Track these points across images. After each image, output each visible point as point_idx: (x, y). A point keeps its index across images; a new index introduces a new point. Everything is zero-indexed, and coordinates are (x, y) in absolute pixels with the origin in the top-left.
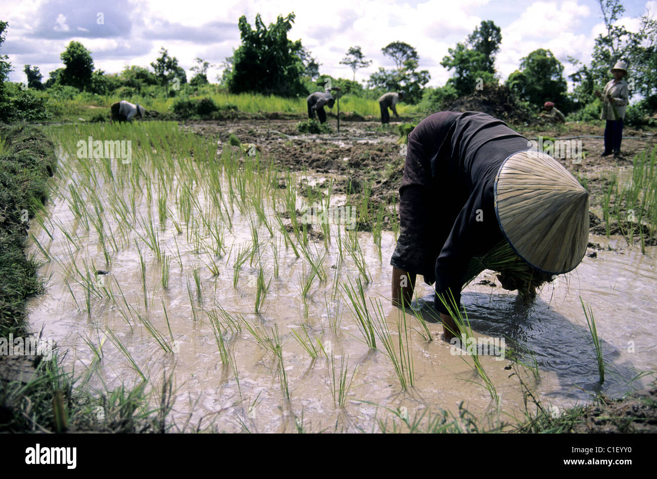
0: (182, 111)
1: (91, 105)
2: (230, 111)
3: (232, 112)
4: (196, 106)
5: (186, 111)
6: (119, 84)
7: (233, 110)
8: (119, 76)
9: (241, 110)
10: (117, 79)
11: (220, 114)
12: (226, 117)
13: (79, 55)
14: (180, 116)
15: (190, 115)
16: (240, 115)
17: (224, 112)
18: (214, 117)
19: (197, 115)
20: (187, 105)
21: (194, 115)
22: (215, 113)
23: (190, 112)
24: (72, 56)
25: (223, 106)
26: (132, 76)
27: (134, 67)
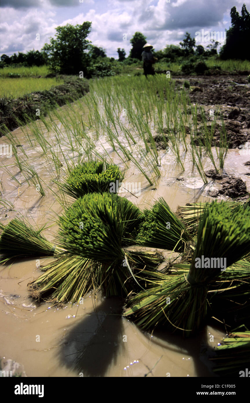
0: (186, 70)
1: (138, 67)
2: (216, 70)
3: (217, 71)
4: (195, 67)
5: (188, 70)
6: (162, 56)
7: (217, 69)
8: (163, 51)
9: (223, 69)
10: (161, 53)
11: (209, 71)
12: (213, 73)
13: (139, 40)
14: (185, 73)
15: (191, 72)
16: (222, 72)
17: (212, 70)
18: (205, 74)
19: (195, 73)
20: (189, 66)
21: (193, 73)
22: (206, 71)
23: (191, 71)
24: (136, 41)
25: (212, 67)
26: (170, 51)
27: (171, 46)
